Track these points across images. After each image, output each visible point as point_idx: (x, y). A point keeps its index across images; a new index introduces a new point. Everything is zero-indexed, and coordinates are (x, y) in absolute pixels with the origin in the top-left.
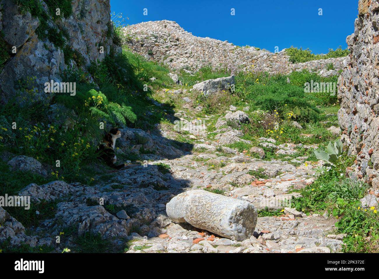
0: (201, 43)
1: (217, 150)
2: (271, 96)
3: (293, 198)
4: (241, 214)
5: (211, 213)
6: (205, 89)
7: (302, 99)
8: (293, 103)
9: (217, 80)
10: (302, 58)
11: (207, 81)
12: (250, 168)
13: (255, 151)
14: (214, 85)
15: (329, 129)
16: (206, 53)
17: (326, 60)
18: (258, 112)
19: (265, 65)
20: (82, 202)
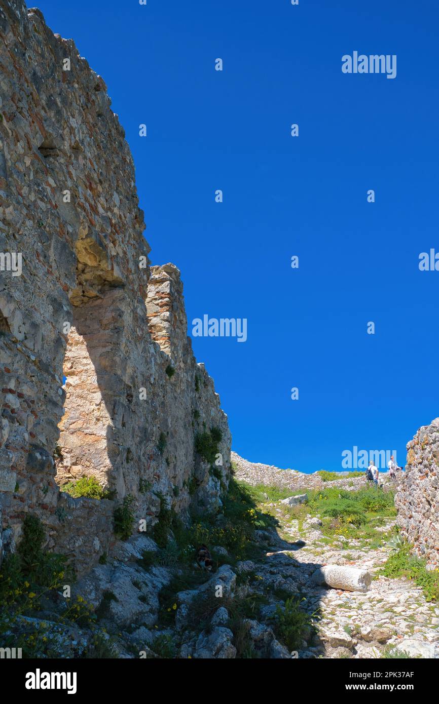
0: (255, 467)
1: (313, 544)
2: (334, 507)
3: (381, 570)
4: (364, 577)
5: (344, 577)
6: (290, 503)
7: (355, 509)
8: (349, 511)
9: (296, 497)
10: (330, 478)
11: (291, 498)
12: (342, 554)
13: (337, 544)
14: (295, 501)
15: (375, 528)
16: (259, 474)
17: (348, 479)
18: (327, 518)
19: (303, 483)
20: (267, 573)
